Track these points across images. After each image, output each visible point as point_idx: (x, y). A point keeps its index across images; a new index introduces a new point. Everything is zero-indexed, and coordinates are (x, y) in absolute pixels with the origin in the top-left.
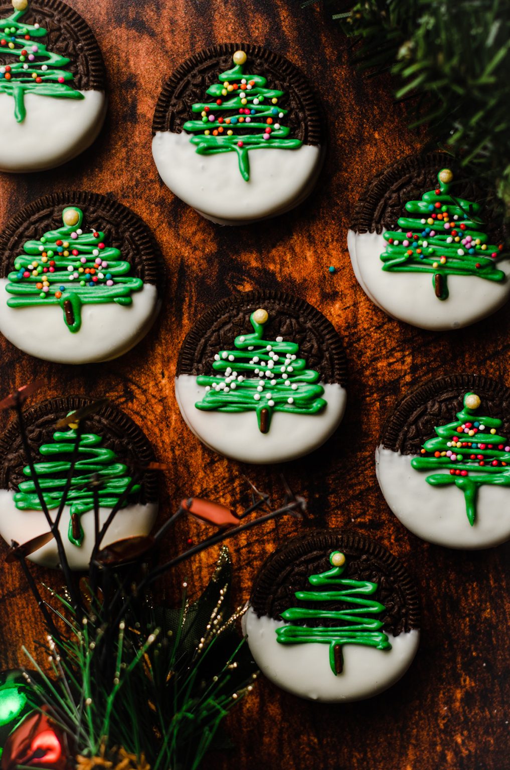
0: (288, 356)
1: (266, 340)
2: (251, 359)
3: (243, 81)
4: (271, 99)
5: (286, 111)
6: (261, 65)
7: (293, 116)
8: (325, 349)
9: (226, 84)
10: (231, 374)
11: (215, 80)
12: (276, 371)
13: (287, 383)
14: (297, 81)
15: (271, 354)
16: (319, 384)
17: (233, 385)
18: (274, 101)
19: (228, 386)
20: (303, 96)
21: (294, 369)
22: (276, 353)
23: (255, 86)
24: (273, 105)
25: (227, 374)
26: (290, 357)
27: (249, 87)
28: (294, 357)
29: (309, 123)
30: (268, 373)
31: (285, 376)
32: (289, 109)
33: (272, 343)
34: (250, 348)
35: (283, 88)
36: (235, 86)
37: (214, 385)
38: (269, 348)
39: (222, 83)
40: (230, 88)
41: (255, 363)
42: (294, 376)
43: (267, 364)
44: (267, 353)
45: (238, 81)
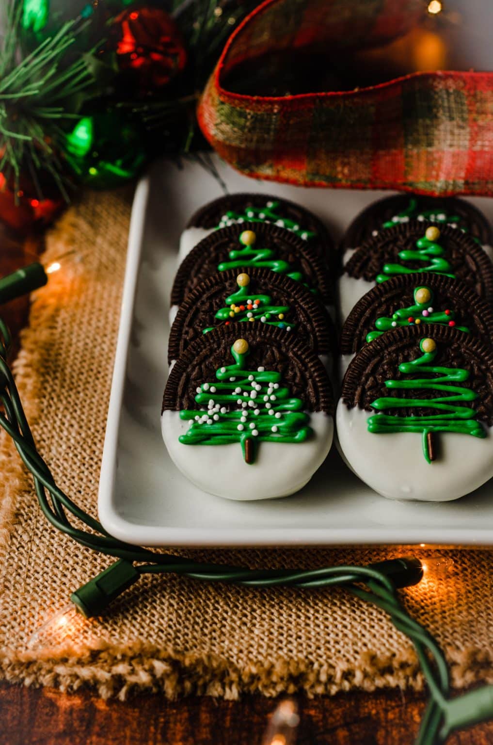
0: (271, 385)
1: (248, 370)
2: (234, 391)
3: (249, 302)
4: (277, 315)
5: (294, 325)
6: (265, 284)
7: (301, 329)
8: (308, 377)
9: (232, 306)
10: (214, 407)
11: (223, 305)
12: (259, 401)
13: (271, 412)
14: (302, 295)
15: (253, 384)
16: (304, 412)
17: (216, 417)
18: (281, 316)
19: (211, 418)
20: (309, 308)
21: (277, 399)
22: (258, 383)
23: (260, 305)
24: (281, 320)
25: (210, 407)
26: (273, 386)
27: (255, 306)
28: (276, 386)
29: (318, 334)
30: (251, 403)
31: (268, 405)
32: (295, 322)
33: (254, 373)
34: (232, 379)
35: (288, 303)
36: (241, 307)
37: (197, 418)
38: (250, 378)
39: (229, 306)
40: (237, 309)
41: (237, 394)
42: (278, 405)
43: (249, 394)
44: (249, 384)
45: (244, 303)
